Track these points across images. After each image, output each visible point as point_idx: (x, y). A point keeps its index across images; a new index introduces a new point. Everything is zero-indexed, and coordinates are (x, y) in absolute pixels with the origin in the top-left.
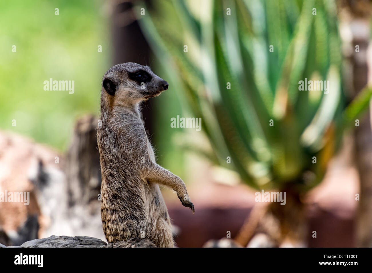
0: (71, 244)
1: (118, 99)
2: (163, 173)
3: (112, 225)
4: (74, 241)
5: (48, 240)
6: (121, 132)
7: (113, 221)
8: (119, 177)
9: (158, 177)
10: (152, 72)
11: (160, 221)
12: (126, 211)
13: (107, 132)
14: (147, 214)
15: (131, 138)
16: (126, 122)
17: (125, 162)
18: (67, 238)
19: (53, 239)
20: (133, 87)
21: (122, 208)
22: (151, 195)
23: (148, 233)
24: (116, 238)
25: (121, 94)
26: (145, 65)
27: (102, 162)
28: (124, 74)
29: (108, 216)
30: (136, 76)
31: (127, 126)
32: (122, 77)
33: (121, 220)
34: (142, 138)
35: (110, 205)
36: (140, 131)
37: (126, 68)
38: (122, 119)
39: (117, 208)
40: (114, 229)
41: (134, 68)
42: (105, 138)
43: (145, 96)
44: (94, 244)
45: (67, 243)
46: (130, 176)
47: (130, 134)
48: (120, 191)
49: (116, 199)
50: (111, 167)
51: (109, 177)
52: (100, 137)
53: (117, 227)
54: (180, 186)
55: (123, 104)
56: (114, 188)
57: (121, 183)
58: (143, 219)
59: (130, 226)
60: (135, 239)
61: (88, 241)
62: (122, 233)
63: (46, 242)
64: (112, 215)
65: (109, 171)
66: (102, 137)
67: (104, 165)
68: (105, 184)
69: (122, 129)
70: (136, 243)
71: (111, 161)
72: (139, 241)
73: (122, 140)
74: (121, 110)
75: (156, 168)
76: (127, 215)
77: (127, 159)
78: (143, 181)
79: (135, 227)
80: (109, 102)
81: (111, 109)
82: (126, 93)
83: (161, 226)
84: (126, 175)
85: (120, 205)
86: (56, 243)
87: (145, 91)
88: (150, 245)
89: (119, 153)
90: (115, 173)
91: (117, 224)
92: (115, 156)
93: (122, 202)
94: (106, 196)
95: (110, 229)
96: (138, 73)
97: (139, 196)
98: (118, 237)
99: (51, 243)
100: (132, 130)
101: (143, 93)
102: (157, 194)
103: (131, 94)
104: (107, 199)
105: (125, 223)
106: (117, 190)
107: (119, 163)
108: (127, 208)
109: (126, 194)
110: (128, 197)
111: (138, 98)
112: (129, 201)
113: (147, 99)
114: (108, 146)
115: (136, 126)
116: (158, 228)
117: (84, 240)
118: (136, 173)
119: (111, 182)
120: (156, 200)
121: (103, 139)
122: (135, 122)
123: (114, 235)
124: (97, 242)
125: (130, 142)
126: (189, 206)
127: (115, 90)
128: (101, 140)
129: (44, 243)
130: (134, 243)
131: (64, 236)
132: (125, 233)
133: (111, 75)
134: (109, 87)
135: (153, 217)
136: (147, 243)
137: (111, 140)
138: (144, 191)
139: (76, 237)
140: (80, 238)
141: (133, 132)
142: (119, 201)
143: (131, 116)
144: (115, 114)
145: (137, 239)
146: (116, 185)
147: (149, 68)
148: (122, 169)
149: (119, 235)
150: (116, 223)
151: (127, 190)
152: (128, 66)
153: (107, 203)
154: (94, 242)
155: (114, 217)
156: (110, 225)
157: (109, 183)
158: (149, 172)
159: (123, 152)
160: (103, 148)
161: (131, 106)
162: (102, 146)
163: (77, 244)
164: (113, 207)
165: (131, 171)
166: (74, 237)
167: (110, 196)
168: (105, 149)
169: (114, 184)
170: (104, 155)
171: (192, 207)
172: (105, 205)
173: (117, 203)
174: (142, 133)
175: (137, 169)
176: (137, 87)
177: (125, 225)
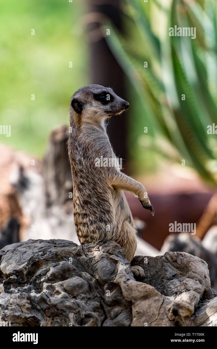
0: (46, 246)
1: (85, 117)
2: (127, 180)
3: (83, 228)
4: (49, 244)
5: (26, 244)
6: (89, 145)
7: (84, 224)
8: (89, 185)
9: (123, 184)
10: (115, 94)
11: (125, 224)
12: (95, 215)
13: (77, 145)
14: (114, 217)
15: (98, 150)
16: (93, 136)
17: (94, 171)
18: (42, 242)
19: (30, 242)
20: (98, 107)
21: (92, 213)
22: (117, 200)
23: (114, 234)
24: (87, 239)
25: (87, 113)
26: (108, 87)
27: (73, 172)
28: (89, 95)
29: (80, 220)
30: (100, 97)
31: (94, 140)
32: (88, 98)
33: (92, 224)
34: (108, 150)
35: (82, 210)
36: (105, 144)
37: (92, 90)
38: (90, 134)
39: (88, 212)
40: (85, 232)
41: (99, 90)
42: (75, 151)
43: (108, 115)
44: (66, 246)
45: (43, 246)
46: (98, 184)
47: (97, 147)
48: (90, 197)
49: (87, 204)
50: (81, 177)
51: (79, 185)
52: (70, 151)
53: (88, 230)
54: (142, 191)
55: (90, 121)
56: (84, 195)
57: (91, 190)
58: (110, 222)
59: (99, 228)
60: (102, 240)
61: (61, 243)
62: (92, 234)
63: (24, 246)
64: (83, 218)
65: (80, 181)
66: (72, 151)
67: (75, 175)
68: (76, 191)
69: (90, 143)
70: (103, 244)
71: (81, 171)
72: (106, 242)
73: (90, 152)
74: (88, 126)
75: (121, 176)
76: (97, 219)
77: (95, 169)
78: (109, 188)
79: (103, 230)
80: (77, 120)
81: (79, 126)
82: (92, 112)
83: (126, 228)
84: (95, 183)
85: (91, 210)
86: (32, 246)
87: (108, 110)
88: (115, 246)
89: (88, 164)
90: (85, 181)
91: (88, 226)
92: (85, 167)
93: (92, 207)
94: (78, 202)
95: (82, 231)
96: (102, 94)
97: (107, 201)
98: (89, 239)
99: (28, 246)
100: (98, 144)
101: (106, 112)
102: (122, 199)
103: (96, 112)
104: (78, 205)
105: (95, 226)
106: (88, 197)
107: (88, 173)
108: (97, 212)
109: (96, 199)
110: (97, 203)
111: (102, 116)
112: (98, 205)
113: (110, 117)
114: (78, 158)
115: (102, 140)
116: (122, 230)
117: (57, 243)
118: (103, 181)
119: (82, 190)
120: (121, 205)
121: (74, 152)
122: (101, 136)
123: (85, 237)
124: (69, 244)
125: (98, 154)
126: (150, 209)
127: (82, 109)
128: (71, 153)
129: (22, 247)
130: (101, 244)
131: (40, 240)
132: (95, 235)
133: (78, 96)
134: (77, 106)
135: (119, 220)
136: (113, 244)
137: (81, 153)
138: (111, 196)
139: (51, 240)
140: (54, 241)
141: (99, 145)
142: (89, 206)
143: (98, 131)
144: (83, 129)
145: (104, 240)
146: (87, 192)
147: (112, 90)
148: (92, 178)
149: (89, 236)
150: (86, 226)
151: (97, 196)
152: (93, 88)
153: (79, 208)
154: (66, 244)
155: (85, 221)
156: (81, 227)
157: (80, 191)
158: (114, 179)
159: (92, 163)
160: (74, 160)
161: (97, 122)
162: (72, 158)
163: (51, 247)
164: (84, 212)
165: (100, 179)
166: (49, 240)
167: (82, 202)
168: (75, 161)
169: (84, 191)
170: (75, 167)
171: (152, 209)
172: (77, 210)
173: (87, 208)
174: (107, 146)
175: (104, 177)
176: (101, 107)
177: (95, 228)
